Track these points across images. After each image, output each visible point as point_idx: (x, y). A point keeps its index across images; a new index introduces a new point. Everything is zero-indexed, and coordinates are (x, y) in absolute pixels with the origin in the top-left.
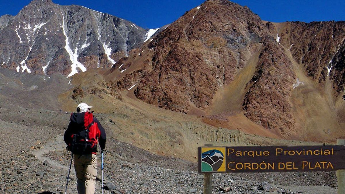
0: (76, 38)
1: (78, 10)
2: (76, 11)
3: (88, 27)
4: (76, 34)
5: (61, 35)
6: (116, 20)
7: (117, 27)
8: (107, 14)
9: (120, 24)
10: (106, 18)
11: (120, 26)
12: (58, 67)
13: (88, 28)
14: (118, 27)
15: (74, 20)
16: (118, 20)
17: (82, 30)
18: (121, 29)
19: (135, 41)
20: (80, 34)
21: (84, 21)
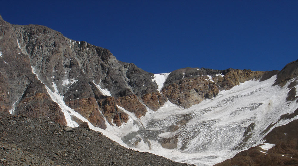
0: (49, 69)
1: (43, 31)
2: (40, 32)
3: (64, 54)
4: (47, 62)
5: (25, 61)
6: (102, 51)
7: (105, 61)
8: (86, 42)
9: (110, 58)
10: (85, 48)
11: (110, 60)
12: (40, 113)
13: (64, 56)
14: (107, 62)
15: (40, 43)
16: (106, 52)
17: (57, 59)
18: (113, 64)
19: (144, 82)
20: (53, 63)
21: (57, 46)
